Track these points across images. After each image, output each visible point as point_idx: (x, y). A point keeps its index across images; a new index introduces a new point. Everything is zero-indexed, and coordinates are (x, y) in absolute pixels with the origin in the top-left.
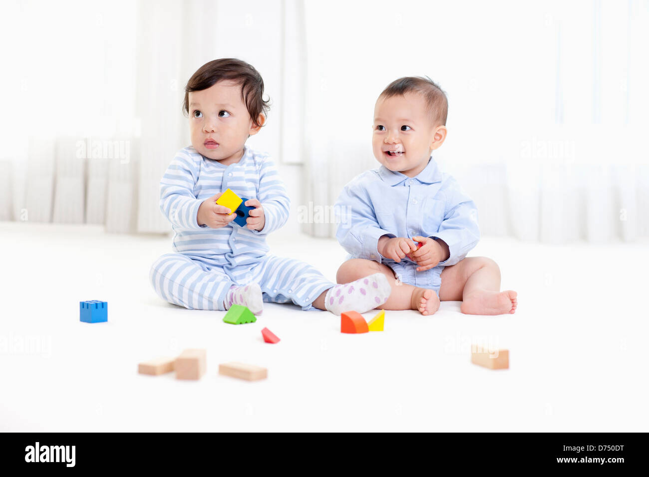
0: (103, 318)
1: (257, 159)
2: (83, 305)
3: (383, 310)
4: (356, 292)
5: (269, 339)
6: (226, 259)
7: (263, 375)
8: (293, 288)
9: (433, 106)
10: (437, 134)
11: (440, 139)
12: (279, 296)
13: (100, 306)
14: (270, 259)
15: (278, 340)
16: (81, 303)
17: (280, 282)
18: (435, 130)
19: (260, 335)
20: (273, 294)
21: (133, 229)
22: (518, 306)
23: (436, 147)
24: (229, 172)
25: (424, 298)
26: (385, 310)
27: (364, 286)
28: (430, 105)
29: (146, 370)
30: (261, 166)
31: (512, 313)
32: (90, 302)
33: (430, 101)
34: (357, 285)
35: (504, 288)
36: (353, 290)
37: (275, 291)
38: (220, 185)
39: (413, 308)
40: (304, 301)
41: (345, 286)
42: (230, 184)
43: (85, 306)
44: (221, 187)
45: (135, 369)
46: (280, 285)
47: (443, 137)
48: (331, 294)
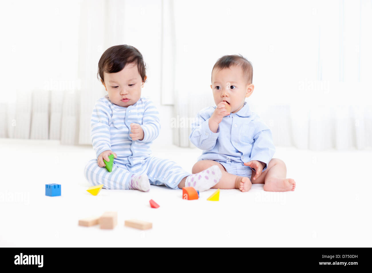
0: (58, 194)
1: (143, 100)
2: (47, 186)
3: (218, 190)
4: (203, 179)
5: (153, 205)
6: (128, 160)
7: (150, 227)
8: (165, 177)
9: (246, 72)
10: (249, 89)
11: (250, 91)
12: (157, 182)
13: (57, 187)
14: (152, 159)
15: (158, 206)
16: (46, 185)
17: (158, 173)
18: (248, 87)
19: (149, 204)
20: (153, 180)
21: (76, 143)
22: (296, 187)
23: (248, 96)
24: (129, 110)
25: (242, 182)
26: (220, 189)
27: (207, 175)
28: (245, 72)
29: (83, 224)
30: (145, 104)
31: (293, 191)
32: (51, 184)
33: (244, 70)
34: (203, 174)
35: (288, 177)
36: (201, 178)
37: (155, 178)
38: (124, 118)
39: (236, 187)
40: (173, 185)
41: (196, 175)
42: (129, 117)
43: (48, 187)
44: (125, 119)
45: (77, 223)
46: (157, 175)
47: (252, 90)
48: (188, 180)
